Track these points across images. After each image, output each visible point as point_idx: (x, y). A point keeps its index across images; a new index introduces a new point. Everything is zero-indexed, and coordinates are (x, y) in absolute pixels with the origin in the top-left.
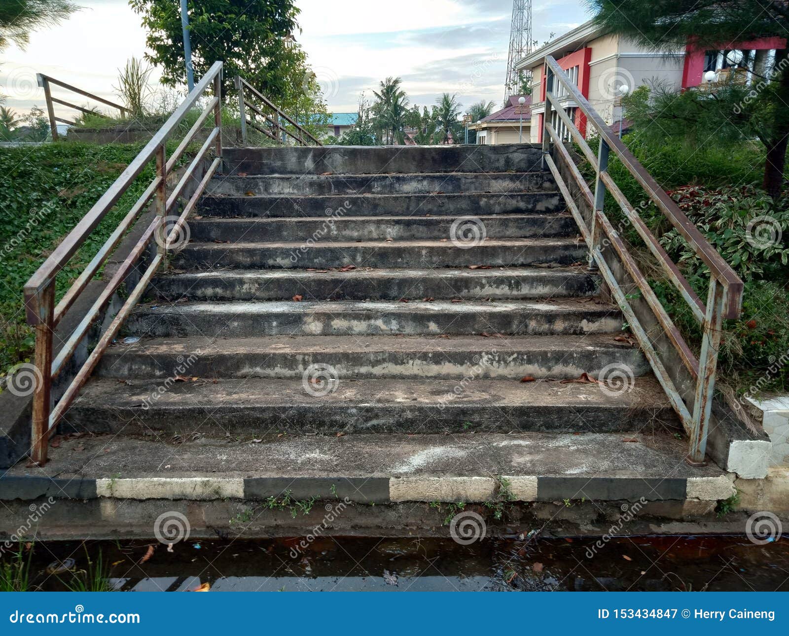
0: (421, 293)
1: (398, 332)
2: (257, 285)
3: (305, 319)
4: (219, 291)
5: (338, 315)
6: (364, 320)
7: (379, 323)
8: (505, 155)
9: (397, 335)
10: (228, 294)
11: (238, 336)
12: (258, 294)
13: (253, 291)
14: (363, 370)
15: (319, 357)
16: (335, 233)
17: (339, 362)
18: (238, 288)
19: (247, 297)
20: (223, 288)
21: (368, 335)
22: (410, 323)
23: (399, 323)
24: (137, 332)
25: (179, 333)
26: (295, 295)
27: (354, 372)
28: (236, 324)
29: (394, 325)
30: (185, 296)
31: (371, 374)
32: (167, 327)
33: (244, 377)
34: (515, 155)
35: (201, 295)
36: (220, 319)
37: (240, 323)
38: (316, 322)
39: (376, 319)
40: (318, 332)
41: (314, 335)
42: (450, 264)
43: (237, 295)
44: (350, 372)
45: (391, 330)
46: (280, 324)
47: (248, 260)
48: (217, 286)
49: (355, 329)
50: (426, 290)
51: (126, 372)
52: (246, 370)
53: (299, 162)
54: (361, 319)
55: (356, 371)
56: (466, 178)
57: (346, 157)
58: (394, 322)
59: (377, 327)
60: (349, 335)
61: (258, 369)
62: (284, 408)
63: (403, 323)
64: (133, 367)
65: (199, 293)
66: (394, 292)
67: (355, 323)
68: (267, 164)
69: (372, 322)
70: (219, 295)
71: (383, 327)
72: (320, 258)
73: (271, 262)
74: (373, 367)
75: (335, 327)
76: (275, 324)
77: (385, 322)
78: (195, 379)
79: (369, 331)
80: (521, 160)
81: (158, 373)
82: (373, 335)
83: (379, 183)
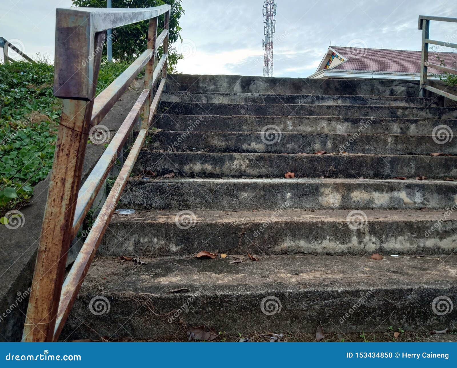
0: (413, 171)
1: (421, 206)
2: (247, 162)
3: (323, 190)
4: (208, 167)
5: (358, 186)
6: (387, 192)
7: (403, 195)
8: (390, 88)
9: (421, 209)
10: (217, 170)
11: (247, 209)
12: (249, 171)
13: (243, 167)
14: (430, 243)
15: (377, 227)
16: (291, 128)
17: (401, 233)
18: (227, 164)
19: (237, 174)
20: (212, 164)
21: (390, 208)
22: (435, 195)
23: (423, 195)
24: (129, 203)
25: (180, 204)
26: (286, 173)
27: (419, 246)
28: (246, 195)
29: (418, 198)
30: (171, 172)
31: (439, 248)
32: (166, 198)
33: (284, 253)
34: (398, 87)
35: (189, 171)
36: (228, 188)
37: (250, 194)
38: (335, 194)
39: (399, 190)
40: (337, 205)
41: (332, 209)
42: (414, 151)
43: (227, 172)
44: (414, 247)
45: (415, 203)
46: (296, 196)
47: (224, 144)
48: (206, 162)
49: (376, 201)
50: (418, 168)
51: (131, 248)
52: (287, 244)
53: (230, 87)
54: (383, 190)
55: (422, 245)
56: (371, 99)
57: (268, 84)
58: (418, 194)
59: (400, 200)
60: (369, 208)
61: (302, 243)
62: (401, 291)
63: (428, 195)
64: (142, 240)
65: (186, 168)
66: (387, 171)
67: (376, 195)
68: (202, 87)
69: (395, 194)
70: (207, 172)
71: (407, 200)
72: (293, 144)
73: (245, 146)
74: (441, 239)
75: (355, 199)
76: (289, 195)
77: (409, 195)
78: (224, 256)
79: (392, 205)
80: (402, 92)
81: (174, 248)
82: (395, 209)
83: (302, 100)
